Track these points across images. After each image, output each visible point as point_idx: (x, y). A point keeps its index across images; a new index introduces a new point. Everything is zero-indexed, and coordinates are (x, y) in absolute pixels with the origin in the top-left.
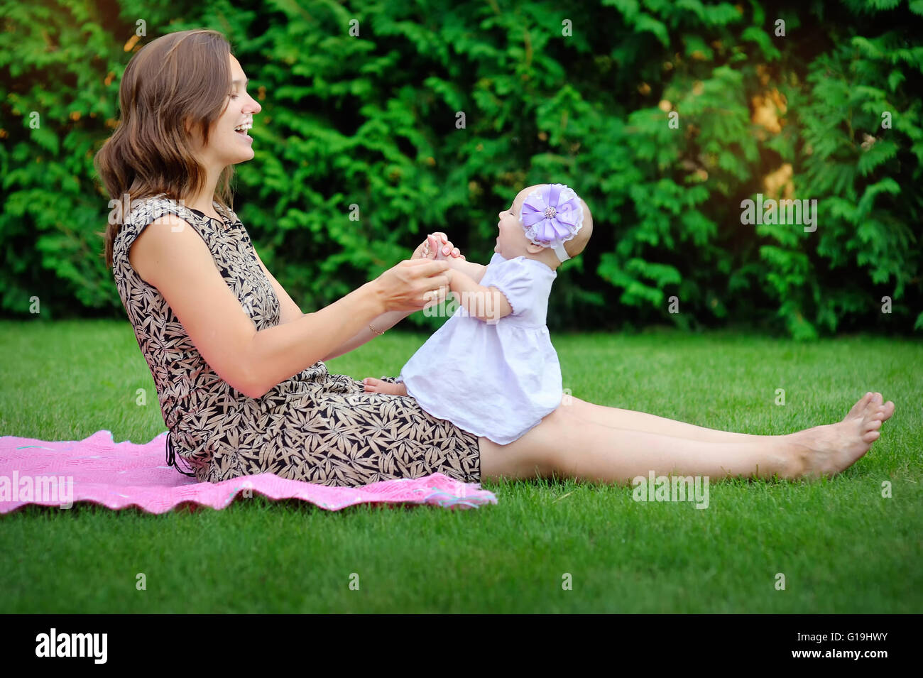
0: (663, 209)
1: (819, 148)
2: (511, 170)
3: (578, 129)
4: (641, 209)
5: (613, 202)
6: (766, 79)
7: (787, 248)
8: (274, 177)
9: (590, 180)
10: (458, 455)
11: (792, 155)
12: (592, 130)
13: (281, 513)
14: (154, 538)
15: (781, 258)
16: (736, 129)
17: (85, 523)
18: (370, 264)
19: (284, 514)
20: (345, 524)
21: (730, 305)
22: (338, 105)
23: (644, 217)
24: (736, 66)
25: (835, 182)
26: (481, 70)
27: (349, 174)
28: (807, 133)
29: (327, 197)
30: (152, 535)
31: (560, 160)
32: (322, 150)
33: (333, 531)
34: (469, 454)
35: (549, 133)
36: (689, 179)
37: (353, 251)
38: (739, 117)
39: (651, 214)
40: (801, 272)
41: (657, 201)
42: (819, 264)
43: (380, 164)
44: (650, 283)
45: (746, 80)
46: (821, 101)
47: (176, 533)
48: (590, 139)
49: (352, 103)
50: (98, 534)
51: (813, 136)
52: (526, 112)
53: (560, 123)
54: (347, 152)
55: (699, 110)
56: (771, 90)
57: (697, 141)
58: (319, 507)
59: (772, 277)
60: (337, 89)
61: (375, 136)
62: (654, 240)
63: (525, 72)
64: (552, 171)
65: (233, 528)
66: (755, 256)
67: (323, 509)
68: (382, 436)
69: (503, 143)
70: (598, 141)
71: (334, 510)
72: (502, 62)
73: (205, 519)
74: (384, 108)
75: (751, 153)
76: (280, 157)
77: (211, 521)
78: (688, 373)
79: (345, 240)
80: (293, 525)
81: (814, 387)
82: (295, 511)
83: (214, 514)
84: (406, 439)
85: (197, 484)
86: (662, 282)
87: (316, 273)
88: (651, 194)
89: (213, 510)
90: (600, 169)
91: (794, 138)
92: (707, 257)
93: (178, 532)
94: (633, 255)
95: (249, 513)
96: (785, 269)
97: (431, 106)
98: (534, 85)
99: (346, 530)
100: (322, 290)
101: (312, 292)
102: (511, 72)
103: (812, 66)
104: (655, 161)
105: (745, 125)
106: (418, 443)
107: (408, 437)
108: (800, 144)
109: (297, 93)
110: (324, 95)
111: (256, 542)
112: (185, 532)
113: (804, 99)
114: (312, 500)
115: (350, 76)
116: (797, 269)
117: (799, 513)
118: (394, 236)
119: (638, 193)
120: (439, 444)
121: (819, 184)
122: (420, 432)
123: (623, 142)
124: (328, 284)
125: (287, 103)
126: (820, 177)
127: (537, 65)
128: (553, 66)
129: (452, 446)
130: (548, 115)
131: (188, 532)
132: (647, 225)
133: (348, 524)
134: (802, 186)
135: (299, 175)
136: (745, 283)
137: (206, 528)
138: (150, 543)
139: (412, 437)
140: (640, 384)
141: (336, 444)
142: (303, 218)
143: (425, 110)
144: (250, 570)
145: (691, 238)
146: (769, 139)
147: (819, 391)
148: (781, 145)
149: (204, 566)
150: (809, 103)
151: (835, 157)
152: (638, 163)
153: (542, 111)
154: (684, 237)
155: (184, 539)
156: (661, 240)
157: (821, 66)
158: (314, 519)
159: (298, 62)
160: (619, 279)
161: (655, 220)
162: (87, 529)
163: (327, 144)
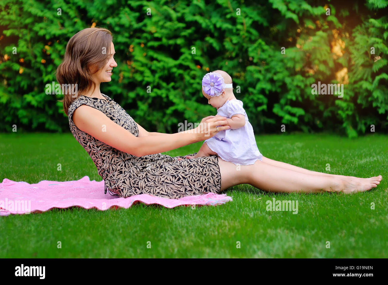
0: (298, 87)
1: (357, 62)
2: (239, 72)
3: (264, 56)
4: (289, 86)
5: (278, 84)
6: (336, 36)
7: (346, 101)
8: (148, 77)
9: (269, 75)
10: (213, 178)
11: (347, 64)
12: (270, 56)
13: (151, 209)
14: (102, 220)
15: (344, 105)
16: (325, 55)
17: (75, 215)
18: (185, 110)
19: (151, 210)
20: (175, 213)
21: (324, 123)
22: (172, 48)
23: (290, 90)
24: (324, 31)
25: (364, 75)
26: (227, 34)
27: (177, 75)
28: (352, 56)
29: (168, 83)
30: (101, 219)
31: (257, 68)
32: (166, 66)
33: (170, 217)
34: (217, 177)
35: (253, 58)
36: (307, 75)
37: (178, 105)
38: (327, 51)
39: (293, 88)
40: (351, 110)
41: (295, 83)
42: (358, 107)
43: (188, 71)
44: (293, 115)
45: (328, 36)
46: (358, 44)
47: (110, 218)
48: (269, 60)
49: (177, 47)
50: (81, 218)
51: (355, 57)
52: (244, 50)
53: (257, 54)
54: (175, 66)
55: (311, 48)
56: (338, 40)
57: (311, 60)
58: (165, 207)
59: (340, 112)
60: (171, 42)
61: (186, 60)
62: (294, 98)
63: (243, 35)
64: (254, 72)
65: (132, 216)
66: (333, 104)
67: (167, 208)
68: (183, 173)
69: (235, 62)
70: (272, 61)
71: (171, 208)
72: (234, 31)
73: (121, 212)
74: (190, 49)
75: (331, 64)
76: (150, 69)
77: (123, 213)
78: (308, 151)
79: (175, 100)
80: (155, 214)
81: (355, 159)
82: (156, 208)
83: (125, 210)
84: (192, 174)
85: (118, 198)
86: (297, 115)
87: (164, 114)
88: (293, 80)
89: (124, 209)
90: (273, 71)
91: (348, 58)
92: (315, 105)
93: (111, 218)
94: (286, 104)
95: (138, 210)
96: (345, 109)
97: (207, 48)
98: (247, 39)
99: (175, 216)
100: (167, 121)
101: (163, 122)
102: (238, 35)
103: (354, 30)
104: (294, 68)
105: (329, 53)
106: (197, 174)
107: (193, 172)
108: (350, 61)
109: (156, 44)
110: (166, 45)
111: (141, 221)
112: (114, 218)
113: (351, 43)
114: (162, 204)
115: (176, 37)
116: (350, 109)
117: (349, 206)
118: (194, 98)
119: (288, 80)
120: (205, 174)
121: (358, 75)
122: (198, 170)
123: (282, 61)
124: (169, 119)
125: (152, 48)
126: (358, 73)
127: (248, 32)
128: (254, 32)
129: (210, 175)
130: (253, 51)
131: (115, 218)
132: (291, 92)
133: (176, 213)
134: (351, 76)
135: (157, 75)
136: (330, 114)
137: (122, 216)
138: (100, 222)
139: (195, 172)
140: (289, 156)
141: (167, 178)
142: (159, 92)
143: (205, 50)
144: (138, 233)
145: (308, 97)
146: (338, 59)
147: (358, 160)
148: (342, 61)
149: (121, 231)
150: (353, 45)
151: (363, 65)
152: (287, 69)
153: (250, 49)
154: (306, 97)
155: (113, 221)
156: (297, 98)
157: (358, 30)
158: (163, 212)
159: (156, 32)
160: (281, 114)
161: (295, 91)
162: (76, 217)
163: (167, 63)
